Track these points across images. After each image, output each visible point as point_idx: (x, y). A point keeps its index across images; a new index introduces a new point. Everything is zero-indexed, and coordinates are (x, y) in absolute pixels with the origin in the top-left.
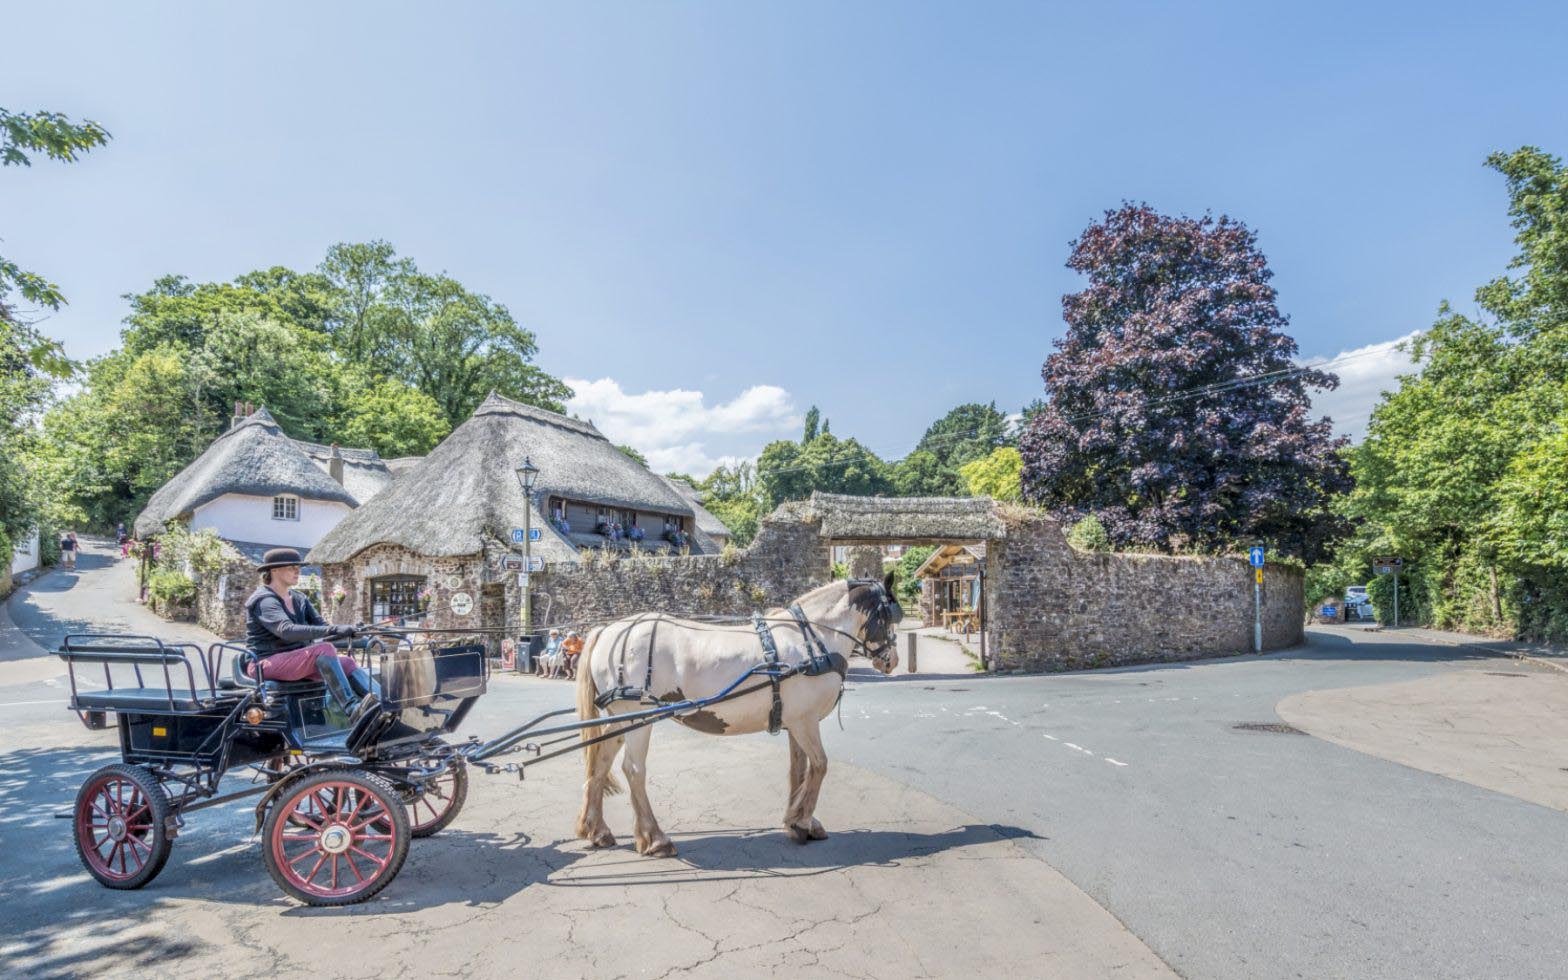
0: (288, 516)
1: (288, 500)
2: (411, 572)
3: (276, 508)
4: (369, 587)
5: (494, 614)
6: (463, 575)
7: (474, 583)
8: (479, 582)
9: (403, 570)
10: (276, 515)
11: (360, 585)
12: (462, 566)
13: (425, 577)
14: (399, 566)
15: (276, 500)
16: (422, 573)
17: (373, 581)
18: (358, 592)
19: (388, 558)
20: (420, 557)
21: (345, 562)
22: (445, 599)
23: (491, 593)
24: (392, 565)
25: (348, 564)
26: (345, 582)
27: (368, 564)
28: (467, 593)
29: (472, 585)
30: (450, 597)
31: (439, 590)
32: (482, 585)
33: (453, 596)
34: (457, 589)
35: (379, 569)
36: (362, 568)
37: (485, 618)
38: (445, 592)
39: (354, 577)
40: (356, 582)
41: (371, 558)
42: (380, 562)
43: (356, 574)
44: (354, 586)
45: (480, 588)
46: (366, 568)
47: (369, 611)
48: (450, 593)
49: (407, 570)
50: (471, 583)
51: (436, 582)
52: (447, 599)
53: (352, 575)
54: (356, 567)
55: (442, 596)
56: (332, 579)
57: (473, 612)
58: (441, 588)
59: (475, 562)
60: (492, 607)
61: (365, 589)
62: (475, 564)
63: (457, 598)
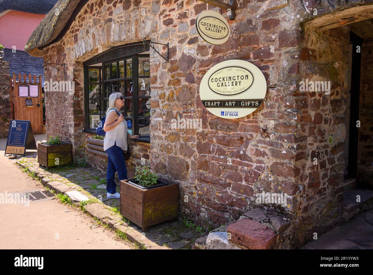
2: (124, 38)
6: (233, 9)
7: (270, 24)
8: (290, 20)
11: (70, 72)
19: (95, 23)
21: (58, 43)
22: (184, 82)
23: (315, 57)
24: (100, 33)
25: (60, 45)
26: (58, 70)
27: (76, 40)
28: (245, 58)
29: (261, 34)
30: (196, 75)
31: (172, 63)
32: (302, 24)
33: (204, 72)
34: (213, 53)
35: (86, 43)
36: (71, 47)
37: (304, 130)
38: (185, 65)
39: (65, 62)
40: (67, 68)
41: (78, 30)
42: (88, 32)
43: (67, 57)
44: (65, 73)
45: (293, 37)
46: (75, 46)
47: (83, 108)
48: (197, 64)
49: (119, 37)
50: (259, 27)
51: (168, 45)
52: (191, 79)
53: (63, 60)
54: (67, 47)
55: (179, 75)
56: (50, 68)
57: (265, 110)
58: (178, 56)
60: (317, 97)
61: (75, 77)
63: (214, 77)
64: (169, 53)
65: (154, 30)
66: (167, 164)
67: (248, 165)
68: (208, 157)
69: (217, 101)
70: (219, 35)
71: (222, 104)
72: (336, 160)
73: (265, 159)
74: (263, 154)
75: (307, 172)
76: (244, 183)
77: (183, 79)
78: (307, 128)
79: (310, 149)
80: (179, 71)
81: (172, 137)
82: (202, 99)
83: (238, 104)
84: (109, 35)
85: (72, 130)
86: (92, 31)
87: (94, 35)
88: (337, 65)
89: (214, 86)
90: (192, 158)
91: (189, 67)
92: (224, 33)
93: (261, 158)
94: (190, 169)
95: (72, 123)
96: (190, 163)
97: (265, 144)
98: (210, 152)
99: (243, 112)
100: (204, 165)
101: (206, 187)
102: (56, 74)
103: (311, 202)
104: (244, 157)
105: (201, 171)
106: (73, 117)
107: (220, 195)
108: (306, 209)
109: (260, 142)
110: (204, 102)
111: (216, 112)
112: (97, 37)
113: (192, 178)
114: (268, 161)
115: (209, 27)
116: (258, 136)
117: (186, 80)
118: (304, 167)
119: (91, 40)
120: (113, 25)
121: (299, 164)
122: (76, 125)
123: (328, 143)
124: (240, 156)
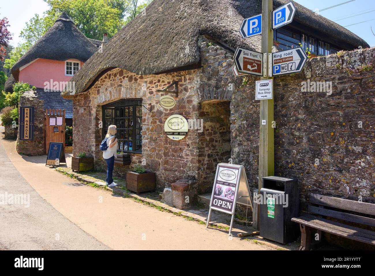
1: (74, 64)
2: (128, 96)
3: (67, 68)
4: (101, 113)
5: (212, 140)
6: (177, 93)
7: (189, 102)
8: (195, 101)
9: (123, 96)
10: (68, 73)
11: (94, 112)
12: (176, 83)
13: (141, 100)
14: (120, 90)
15: (67, 64)
16: (138, 97)
17: (104, 107)
18: (93, 118)
19: (112, 85)
20: (136, 79)
21: (85, 93)
22: (158, 123)
23: (208, 115)
24: (115, 91)
25: (86, 94)
26: (85, 109)
27: (98, 93)
28: (181, 114)
29: (187, 105)
30: (163, 120)
31: (153, 113)
32: (199, 103)
33: (166, 119)
34: (170, 110)
35: (105, 96)
36: (95, 96)
37: (203, 145)
38: (158, 114)
39: (90, 105)
40: (92, 109)
41: (100, 87)
42: (106, 89)
43: (91, 102)
44: (90, 112)
45: (196, 108)
46: (98, 96)
48: (163, 115)
49: (126, 95)
50: (186, 102)
51: (151, 104)
52: (161, 122)
53: (89, 104)
54: (91, 96)
55: (156, 119)
56: (78, 108)
57: (188, 137)
58: (155, 110)
59: (191, 76)
60: (210, 131)
61: (97, 115)
62: (190, 79)
63: (170, 121)
64: (151, 108)
65: (145, 95)
66: (150, 164)
67: (183, 161)
68: (168, 158)
69: (171, 132)
70: (170, 105)
71: (173, 134)
72: (224, 159)
73: (189, 157)
74: (188, 155)
75: (206, 162)
76: (182, 169)
77: (157, 121)
78: (205, 144)
79: (206, 153)
80: (156, 117)
81: (152, 150)
82: (165, 131)
83: (179, 134)
84: (120, 94)
85: (94, 149)
86: (109, 89)
87: (110, 92)
88: (222, 117)
89: (170, 125)
90: (162, 160)
91: (160, 116)
92: (172, 104)
93: (187, 157)
94: (161, 165)
95: (94, 144)
96: (161, 162)
97: (189, 151)
98: (169, 156)
99: (181, 137)
100: (166, 162)
101: (167, 173)
102: (83, 112)
103: (208, 176)
104: (182, 157)
105: (165, 165)
106: (94, 140)
107: (173, 175)
108: (205, 178)
109: (187, 150)
110: (166, 132)
111: (171, 137)
112: (113, 93)
113: (161, 170)
114: (190, 158)
115: (165, 102)
116: (186, 148)
117: (159, 122)
118: (204, 160)
119: (109, 95)
120: (123, 89)
121: (201, 158)
122: (96, 145)
123: (218, 151)
124: (180, 157)
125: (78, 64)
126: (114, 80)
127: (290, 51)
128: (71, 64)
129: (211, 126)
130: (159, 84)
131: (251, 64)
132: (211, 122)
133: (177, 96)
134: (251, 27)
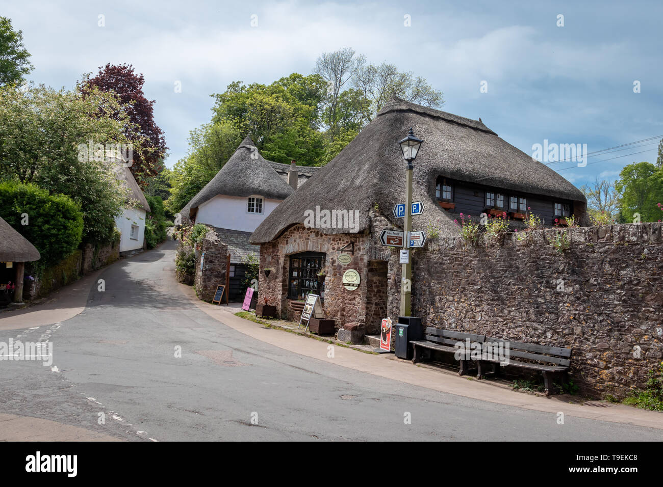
0: (257, 211)
1: (257, 199)
2: (314, 250)
3: (249, 205)
4: (288, 263)
5: (377, 291)
6: (353, 252)
7: (362, 259)
8: (366, 259)
9: (310, 248)
10: (249, 210)
11: (282, 261)
12: (353, 243)
13: (325, 254)
14: (307, 243)
15: (250, 199)
16: (323, 251)
17: (292, 257)
18: (280, 266)
19: (300, 237)
20: (322, 235)
22: (338, 275)
24: (302, 243)
25: (275, 243)
26: (273, 258)
27: (287, 243)
28: (355, 269)
29: (359, 262)
30: (342, 273)
31: (335, 266)
32: (368, 261)
33: (344, 272)
34: (347, 266)
35: (294, 247)
36: (283, 246)
37: (371, 295)
38: (339, 268)
39: (278, 254)
40: (279, 258)
41: (289, 238)
42: (295, 241)
43: (280, 251)
44: (278, 261)
45: (366, 264)
46: (286, 246)
47: (287, 283)
48: (342, 269)
49: (312, 248)
50: (359, 260)
51: (333, 259)
53: (277, 252)
54: (280, 246)
55: (336, 272)
56: (266, 256)
57: (360, 288)
58: (336, 264)
59: (363, 239)
60: (378, 284)
61: (285, 264)
62: (362, 241)
63: (348, 274)
64: (334, 262)
65: (328, 250)
66: (330, 311)
67: (356, 307)
69: (347, 284)
70: (346, 261)
71: (349, 285)
74: (359, 303)
75: (373, 309)
77: (338, 274)
79: (374, 302)
80: (336, 270)
82: (343, 282)
83: (353, 285)
84: (307, 246)
86: (298, 241)
87: (299, 245)
89: (347, 278)
91: (340, 269)
92: (349, 260)
95: (281, 292)
97: (360, 299)
98: (345, 304)
99: (355, 288)
100: (343, 309)
101: (344, 318)
102: (270, 260)
103: (375, 320)
104: (355, 305)
105: (342, 312)
106: (281, 288)
108: (372, 322)
110: (344, 284)
111: (347, 288)
112: (300, 245)
113: (338, 316)
114: (361, 305)
115: (343, 259)
116: (358, 297)
117: (339, 274)
118: (371, 307)
119: (297, 245)
120: (310, 242)
121: (369, 306)
122: (283, 294)
125: (261, 200)
126: (302, 233)
127: (418, 232)
128: (253, 199)
129: (379, 280)
130: (340, 242)
131: (394, 240)
132: (379, 276)
133: (353, 254)
134: (400, 211)
